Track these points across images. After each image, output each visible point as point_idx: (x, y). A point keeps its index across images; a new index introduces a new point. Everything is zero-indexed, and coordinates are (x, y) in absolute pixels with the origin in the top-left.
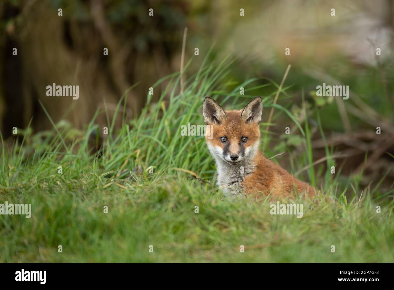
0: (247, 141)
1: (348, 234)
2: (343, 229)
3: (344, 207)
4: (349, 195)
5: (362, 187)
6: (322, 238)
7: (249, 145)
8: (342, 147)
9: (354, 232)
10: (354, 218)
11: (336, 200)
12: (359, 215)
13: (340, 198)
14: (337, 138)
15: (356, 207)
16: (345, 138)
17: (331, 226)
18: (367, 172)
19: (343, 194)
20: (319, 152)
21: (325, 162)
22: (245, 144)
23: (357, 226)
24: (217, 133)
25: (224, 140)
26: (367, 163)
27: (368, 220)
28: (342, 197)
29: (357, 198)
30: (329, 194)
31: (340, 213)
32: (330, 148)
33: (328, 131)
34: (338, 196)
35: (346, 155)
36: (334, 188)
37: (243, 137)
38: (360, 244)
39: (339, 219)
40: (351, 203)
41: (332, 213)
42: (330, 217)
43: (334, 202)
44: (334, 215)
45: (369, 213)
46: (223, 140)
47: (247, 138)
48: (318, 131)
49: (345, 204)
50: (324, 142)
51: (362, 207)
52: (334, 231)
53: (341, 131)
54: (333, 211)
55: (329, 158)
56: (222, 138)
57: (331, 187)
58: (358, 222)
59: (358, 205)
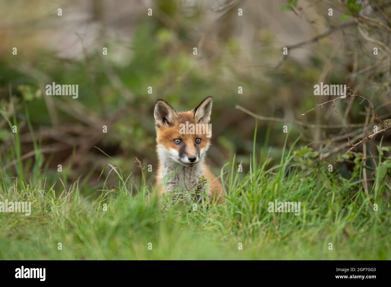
0: (200, 142)
1: (57, 228)
2: (52, 223)
3: (53, 201)
4: (58, 189)
5: (70, 181)
6: (31, 232)
7: (203, 146)
8: (49, 141)
9: (63, 227)
10: (63, 212)
11: (44, 194)
12: (68, 209)
13: (48, 192)
14: (45, 132)
15: (65, 201)
16: (53, 132)
17: (40, 220)
18: (75, 167)
19: (52, 189)
20: (27, 146)
21: (33, 157)
22: (200, 145)
23: (66, 220)
24: (170, 135)
25: (178, 141)
26: (75, 157)
27: (77, 214)
28: (51, 191)
29: (66, 192)
30: (38, 188)
31: (49, 207)
32: (38, 143)
33: (36, 126)
34: (47, 190)
35: (53, 149)
36: (43, 182)
37: (197, 139)
38: (69, 237)
39: (48, 213)
40: (60, 198)
41: (40, 208)
42: (39, 211)
43: (42, 196)
44: (43, 209)
45: (78, 207)
46: (176, 142)
47: (200, 139)
48: (27, 125)
49: (54, 198)
50: (32, 136)
51: (71, 200)
52: (42, 224)
53: (49, 125)
54: (42, 205)
55: (38, 152)
56: (176, 140)
57: (40, 181)
58: (67, 217)
59: (67, 199)
